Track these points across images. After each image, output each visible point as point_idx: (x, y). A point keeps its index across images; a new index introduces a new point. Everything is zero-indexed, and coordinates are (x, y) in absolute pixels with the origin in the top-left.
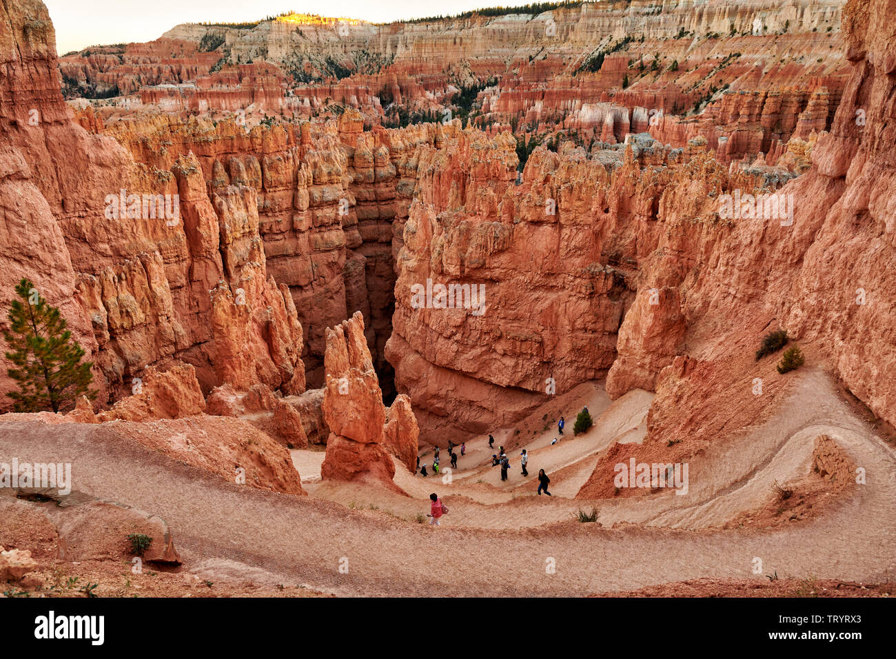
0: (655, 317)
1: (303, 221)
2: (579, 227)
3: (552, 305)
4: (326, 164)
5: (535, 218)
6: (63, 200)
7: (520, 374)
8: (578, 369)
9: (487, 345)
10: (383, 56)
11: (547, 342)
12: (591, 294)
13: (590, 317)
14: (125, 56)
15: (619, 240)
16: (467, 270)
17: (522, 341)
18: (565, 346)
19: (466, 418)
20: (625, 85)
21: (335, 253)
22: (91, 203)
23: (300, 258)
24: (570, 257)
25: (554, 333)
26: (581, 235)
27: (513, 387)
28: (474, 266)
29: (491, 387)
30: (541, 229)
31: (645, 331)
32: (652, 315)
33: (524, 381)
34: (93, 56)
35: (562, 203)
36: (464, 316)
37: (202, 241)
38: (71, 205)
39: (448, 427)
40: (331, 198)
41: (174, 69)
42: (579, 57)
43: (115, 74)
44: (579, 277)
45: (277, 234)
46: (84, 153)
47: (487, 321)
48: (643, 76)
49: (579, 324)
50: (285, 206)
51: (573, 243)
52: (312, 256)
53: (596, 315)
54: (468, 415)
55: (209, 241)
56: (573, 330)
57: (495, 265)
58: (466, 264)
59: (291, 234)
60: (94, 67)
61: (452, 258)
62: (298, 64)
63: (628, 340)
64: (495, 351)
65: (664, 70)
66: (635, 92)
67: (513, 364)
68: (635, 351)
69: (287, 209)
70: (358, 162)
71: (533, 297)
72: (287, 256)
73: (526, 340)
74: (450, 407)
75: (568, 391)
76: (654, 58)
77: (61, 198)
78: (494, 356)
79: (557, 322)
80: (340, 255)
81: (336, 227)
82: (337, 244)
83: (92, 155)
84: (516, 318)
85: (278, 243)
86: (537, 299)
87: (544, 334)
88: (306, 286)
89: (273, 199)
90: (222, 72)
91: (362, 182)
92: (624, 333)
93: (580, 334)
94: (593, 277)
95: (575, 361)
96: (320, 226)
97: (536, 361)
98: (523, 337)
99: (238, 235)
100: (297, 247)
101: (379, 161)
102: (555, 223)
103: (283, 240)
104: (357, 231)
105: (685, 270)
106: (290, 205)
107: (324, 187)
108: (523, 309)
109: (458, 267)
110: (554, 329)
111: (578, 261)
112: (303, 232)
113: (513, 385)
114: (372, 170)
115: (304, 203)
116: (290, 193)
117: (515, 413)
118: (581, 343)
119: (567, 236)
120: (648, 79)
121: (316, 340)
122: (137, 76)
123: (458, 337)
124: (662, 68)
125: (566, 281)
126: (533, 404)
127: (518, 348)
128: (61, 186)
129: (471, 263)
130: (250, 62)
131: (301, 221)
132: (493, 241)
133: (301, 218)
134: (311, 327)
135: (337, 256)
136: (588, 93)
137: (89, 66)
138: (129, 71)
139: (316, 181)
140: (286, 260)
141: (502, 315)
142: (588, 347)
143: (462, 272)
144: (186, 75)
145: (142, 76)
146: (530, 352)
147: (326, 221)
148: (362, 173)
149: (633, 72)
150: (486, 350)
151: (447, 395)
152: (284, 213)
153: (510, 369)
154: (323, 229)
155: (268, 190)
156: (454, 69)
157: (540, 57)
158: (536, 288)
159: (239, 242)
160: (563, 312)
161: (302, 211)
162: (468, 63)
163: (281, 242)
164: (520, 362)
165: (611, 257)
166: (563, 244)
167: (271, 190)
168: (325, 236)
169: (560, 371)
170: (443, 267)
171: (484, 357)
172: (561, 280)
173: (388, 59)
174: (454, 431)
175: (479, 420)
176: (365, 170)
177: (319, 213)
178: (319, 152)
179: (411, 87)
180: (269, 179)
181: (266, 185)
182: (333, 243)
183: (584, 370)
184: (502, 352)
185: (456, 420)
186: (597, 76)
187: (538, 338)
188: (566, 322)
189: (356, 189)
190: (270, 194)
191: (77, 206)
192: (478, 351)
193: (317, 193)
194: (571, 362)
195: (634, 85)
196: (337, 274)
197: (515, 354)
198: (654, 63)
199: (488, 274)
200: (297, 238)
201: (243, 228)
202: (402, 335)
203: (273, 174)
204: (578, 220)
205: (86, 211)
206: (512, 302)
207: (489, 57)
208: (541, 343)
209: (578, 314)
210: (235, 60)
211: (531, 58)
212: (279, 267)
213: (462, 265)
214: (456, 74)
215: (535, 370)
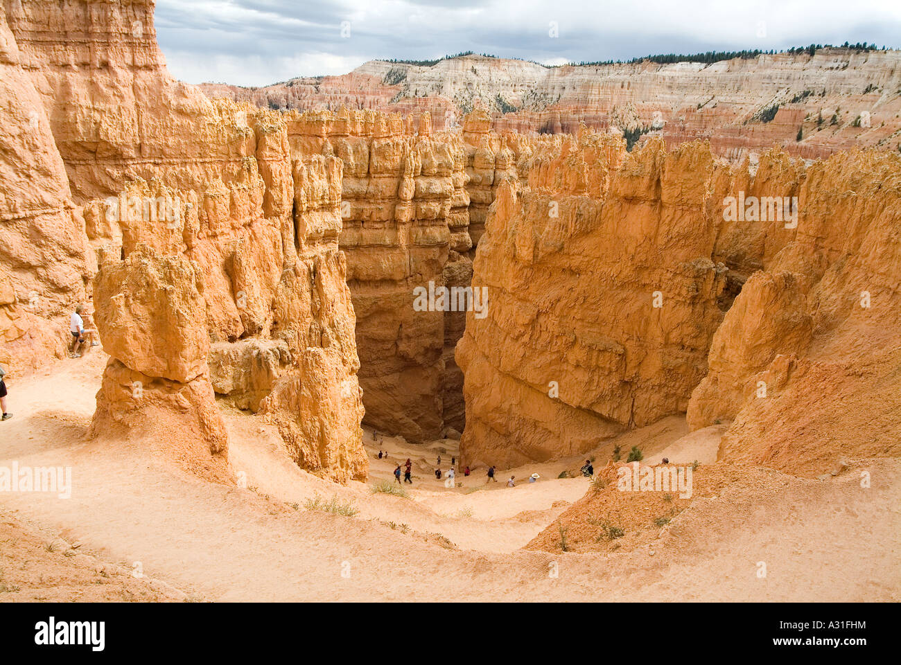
0: (766, 315)
1: (406, 213)
2: (685, 208)
3: (642, 308)
4: (437, 155)
5: (629, 192)
6: (140, 144)
7: (594, 393)
8: (667, 396)
9: (558, 352)
10: (550, 96)
11: (631, 356)
12: (694, 298)
13: (690, 329)
14: (321, 87)
15: (743, 236)
16: (541, 254)
17: (600, 351)
18: (654, 365)
19: (529, 441)
20: (799, 138)
21: (436, 250)
22: (167, 151)
23: (398, 251)
24: (671, 247)
25: (641, 345)
26: (687, 218)
27: (584, 410)
28: (550, 250)
29: (560, 406)
30: (637, 208)
31: (748, 335)
32: (762, 311)
33: (598, 403)
34: (295, 86)
35: (666, 174)
36: (535, 313)
37: (272, 204)
38: (147, 150)
39: (509, 448)
40: (438, 191)
41: (359, 99)
42: (751, 108)
43: (310, 101)
44: (681, 274)
45: (377, 222)
46: (166, 99)
47: (560, 322)
48: (819, 130)
49: (674, 336)
50: (388, 194)
51: (676, 229)
52: (411, 250)
53: (699, 327)
54: (531, 438)
55: (280, 205)
56: (666, 344)
57: (576, 251)
58: (540, 246)
59: (392, 225)
60: (294, 95)
61: (525, 238)
62: (468, 99)
63: (723, 348)
64: (567, 361)
65: (845, 126)
66: (809, 145)
67: (586, 379)
68: (731, 366)
69: (390, 198)
70: (478, 163)
71: (620, 297)
72: (384, 246)
73: (605, 350)
74: (513, 425)
75: (651, 424)
76: (834, 112)
77: (138, 142)
78: (565, 367)
79: (646, 331)
80: (441, 254)
81: (441, 223)
82: (439, 240)
83: (174, 102)
84: (597, 322)
85: (376, 232)
86: (624, 300)
87: (628, 345)
88: (401, 281)
89: (377, 186)
90: (400, 103)
91: (480, 183)
92: (720, 340)
93: (675, 350)
94: (698, 276)
95: (665, 385)
96: (423, 220)
97: (615, 379)
98: (601, 347)
99: (316, 205)
100: (397, 239)
101: (500, 163)
102: (655, 201)
103: (383, 230)
104: (467, 234)
105: (824, 264)
106: (393, 193)
107: (433, 180)
108: (606, 311)
109: (531, 250)
110: (641, 342)
111: (681, 254)
112: (404, 224)
113: (584, 406)
114: (492, 172)
115: (408, 193)
116: (395, 181)
117: (584, 442)
118: (673, 363)
119: (669, 218)
120: (826, 133)
121: (405, 340)
122: (327, 104)
123: (526, 339)
124: (843, 123)
125: (663, 278)
126: (606, 435)
127: (594, 360)
128: (140, 130)
129: (547, 246)
130: (426, 95)
131: (402, 211)
132: (575, 219)
133: (403, 208)
134: (401, 325)
135: (438, 254)
136: (756, 143)
137: (290, 95)
138: (322, 99)
139: (424, 173)
140: (382, 250)
141: (578, 316)
142: (683, 368)
143: (535, 256)
144: (368, 105)
145: (332, 104)
146: (608, 366)
147: (430, 214)
148: (481, 175)
149: (808, 125)
150: (556, 359)
151: (510, 410)
152: (387, 201)
153: (583, 385)
154: (426, 224)
155: (373, 176)
156: (619, 111)
157: (709, 106)
158: (623, 286)
159: (317, 213)
160: (656, 319)
161: (405, 201)
162: (634, 106)
163: (381, 231)
164: (596, 378)
165: (730, 258)
166: (664, 229)
167: (376, 175)
168: (428, 231)
169: (645, 396)
170: (515, 250)
171: (553, 367)
172: (657, 278)
173: (555, 99)
174: (514, 454)
175: (543, 445)
176: (485, 172)
177: (424, 207)
178: (432, 143)
179: (573, 125)
180: (376, 164)
181: (371, 170)
182: (434, 238)
183: (674, 399)
184: (574, 363)
185: (518, 442)
186: (769, 126)
187: (621, 350)
188: (658, 332)
189: (472, 191)
190: (375, 180)
191: (153, 152)
192: (547, 358)
193: (423, 183)
194: (660, 386)
195: (809, 138)
196: (437, 274)
197: (589, 367)
198: (834, 118)
199: (565, 262)
200: (397, 229)
201: (323, 198)
202: (472, 334)
203: (379, 159)
204: (685, 198)
205: (162, 158)
206: (593, 301)
207: (656, 103)
208: (623, 356)
209: (674, 324)
210: (412, 94)
211: (699, 106)
212: (375, 257)
213: (536, 247)
214: (620, 116)
215: (613, 391)
